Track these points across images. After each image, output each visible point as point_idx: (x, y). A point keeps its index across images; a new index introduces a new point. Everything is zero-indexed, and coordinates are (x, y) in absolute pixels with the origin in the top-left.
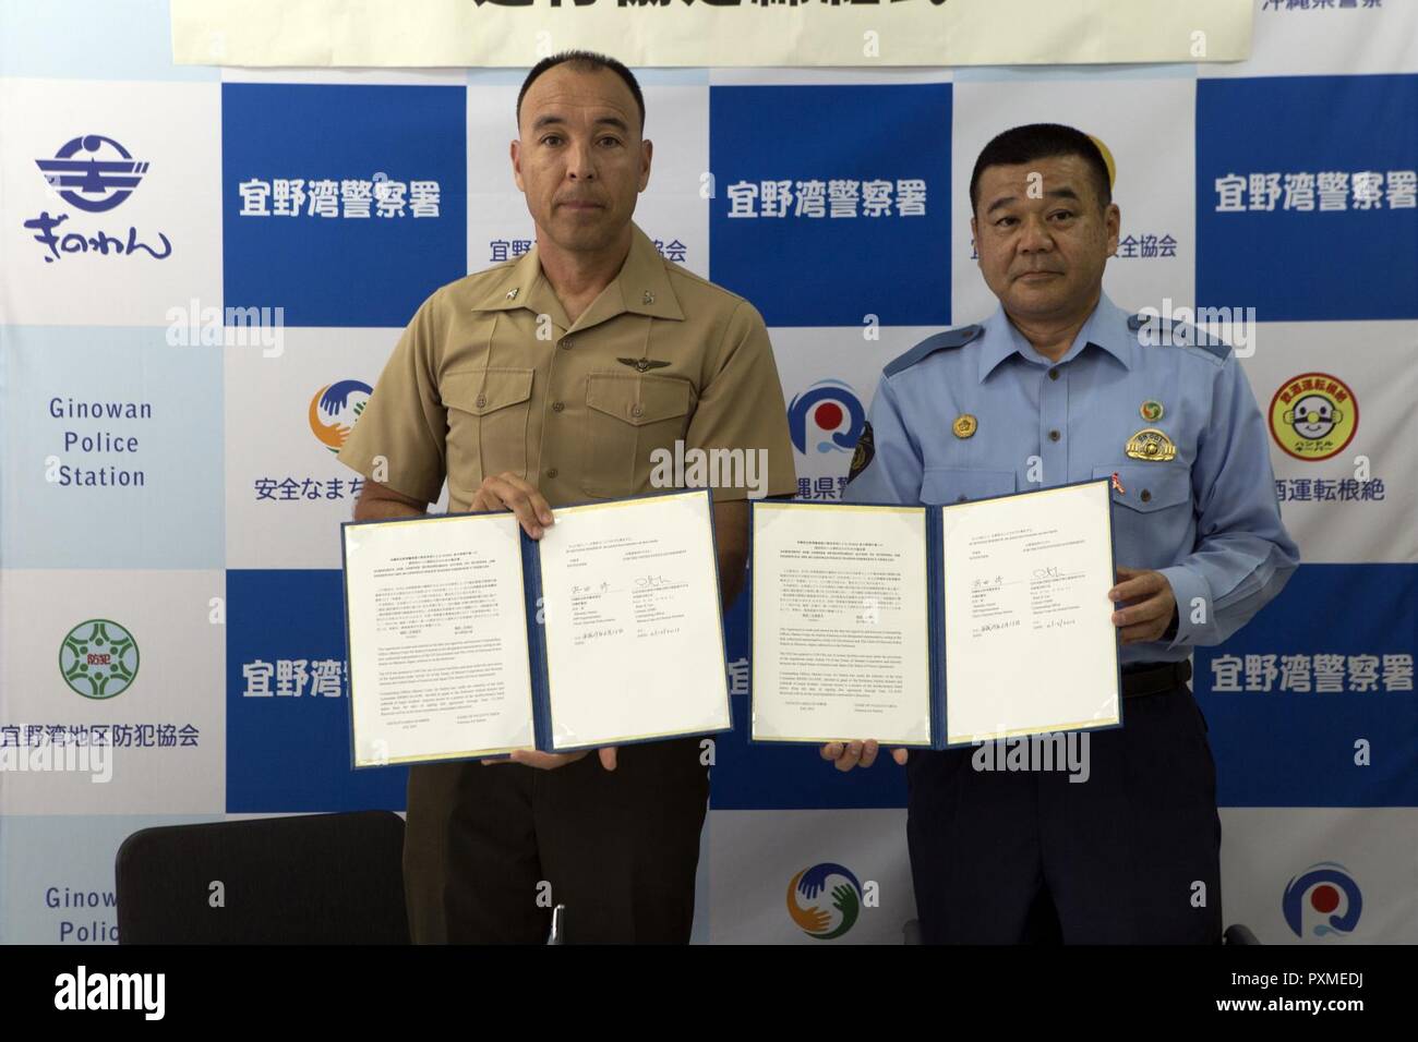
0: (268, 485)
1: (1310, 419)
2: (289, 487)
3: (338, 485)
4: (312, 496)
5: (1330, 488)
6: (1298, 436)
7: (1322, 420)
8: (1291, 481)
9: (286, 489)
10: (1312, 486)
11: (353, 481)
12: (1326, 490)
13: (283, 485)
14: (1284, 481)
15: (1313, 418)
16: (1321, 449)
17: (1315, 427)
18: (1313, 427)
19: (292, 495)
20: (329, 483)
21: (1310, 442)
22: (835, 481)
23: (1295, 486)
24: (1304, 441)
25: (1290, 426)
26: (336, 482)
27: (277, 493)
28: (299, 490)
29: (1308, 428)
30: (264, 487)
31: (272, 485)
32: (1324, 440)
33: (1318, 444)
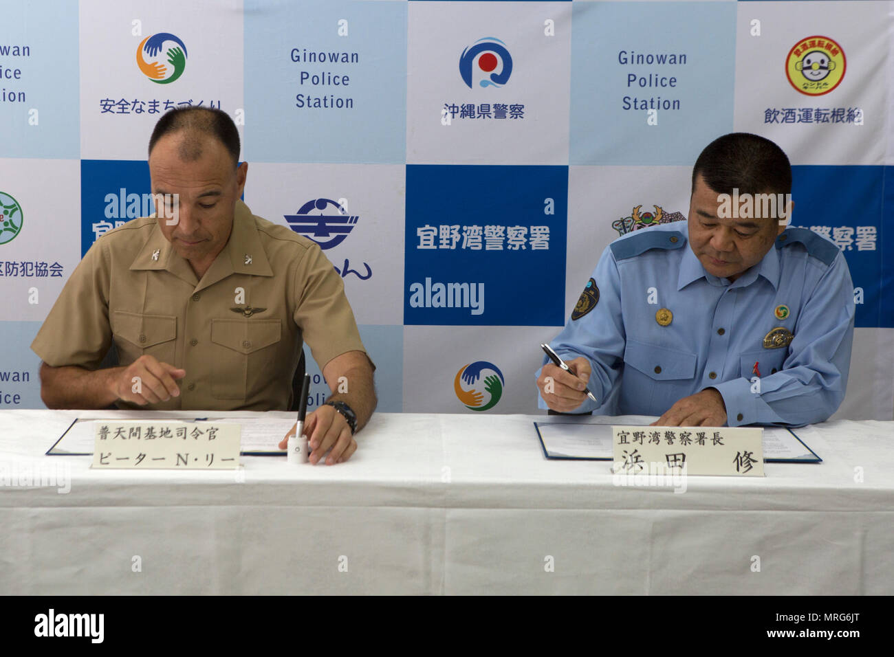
0: (109, 103)
1: (813, 67)
2: (123, 105)
3: (156, 104)
4: (139, 111)
5: (825, 114)
6: (805, 79)
7: (821, 68)
8: (800, 110)
9: (121, 106)
10: (813, 113)
11: (166, 101)
12: (823, 116)
13: (119, 104)
14: (795, 109)
15: (815, 67)
16: (820, 87)
17: (816, 73)
18: (815, 71)
19: (125, 110)
20: (150, 102)
21: (813, 83)
22: (492, 107)
23: (802, 113)
24: (809, 82)
25: (800, 72)
26: (154, 102)
27: (114, 108)
28: (130, 107)
29: (811, 73)
30: (106, 105)
31: (111, 103)
32: (823, 82)
33: (818, 84)
